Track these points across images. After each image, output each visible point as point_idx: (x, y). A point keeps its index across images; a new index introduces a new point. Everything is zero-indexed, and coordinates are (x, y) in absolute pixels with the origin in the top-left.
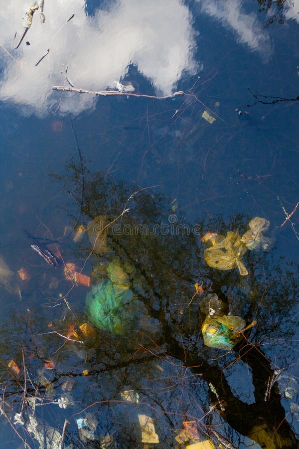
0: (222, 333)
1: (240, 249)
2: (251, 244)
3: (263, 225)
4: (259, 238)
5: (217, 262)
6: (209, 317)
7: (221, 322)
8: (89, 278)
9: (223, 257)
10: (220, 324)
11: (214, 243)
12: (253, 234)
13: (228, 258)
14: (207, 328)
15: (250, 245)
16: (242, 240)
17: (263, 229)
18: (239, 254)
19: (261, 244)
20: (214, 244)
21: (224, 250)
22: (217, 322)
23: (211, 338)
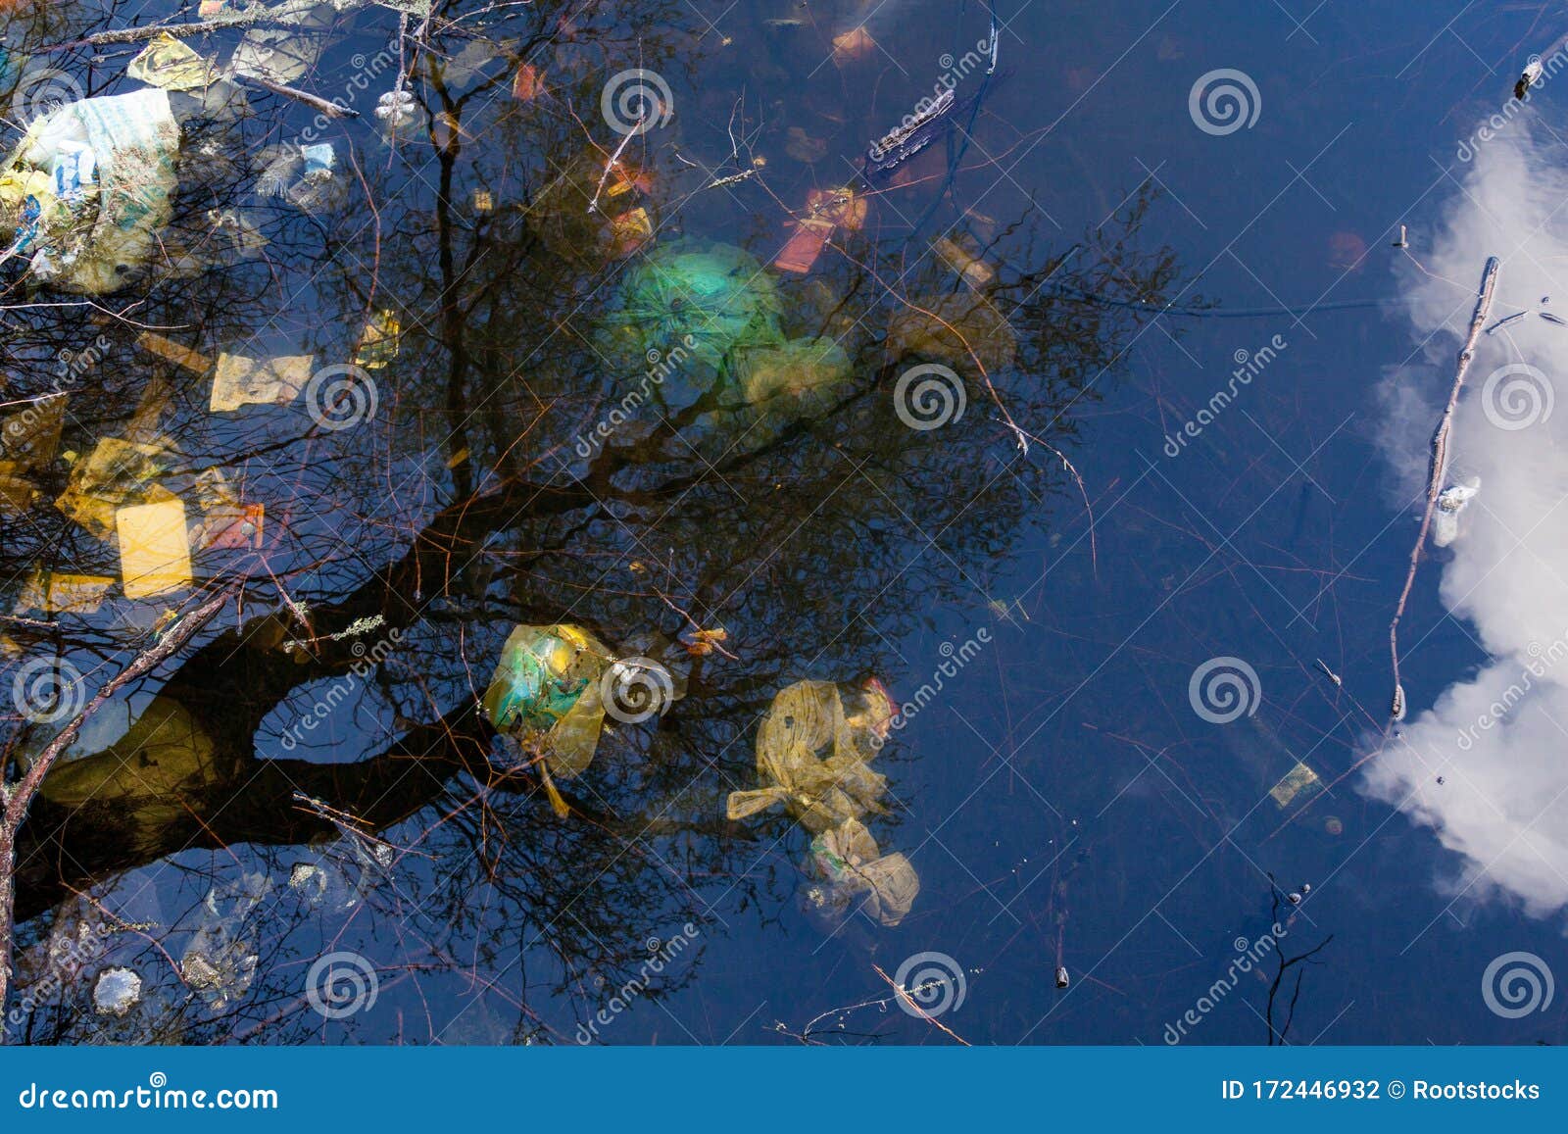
0: (545, 689)
2: (832, 849)
3: (890, 900)
4: (847, 877)
5: (789, 720)
6: (610, 658)
7: (584, 695)
8: (805, 270)
9: (801, 744)
10: (579, 692)
11: (857, 720)
14: (571, 644)
15: (827, 845)
16: (851, 820)
17: (876, 901)
18: (806, 801)
20: (852, 720)
21: (826, 752)
22: (587, 682)
23: (537, 651)
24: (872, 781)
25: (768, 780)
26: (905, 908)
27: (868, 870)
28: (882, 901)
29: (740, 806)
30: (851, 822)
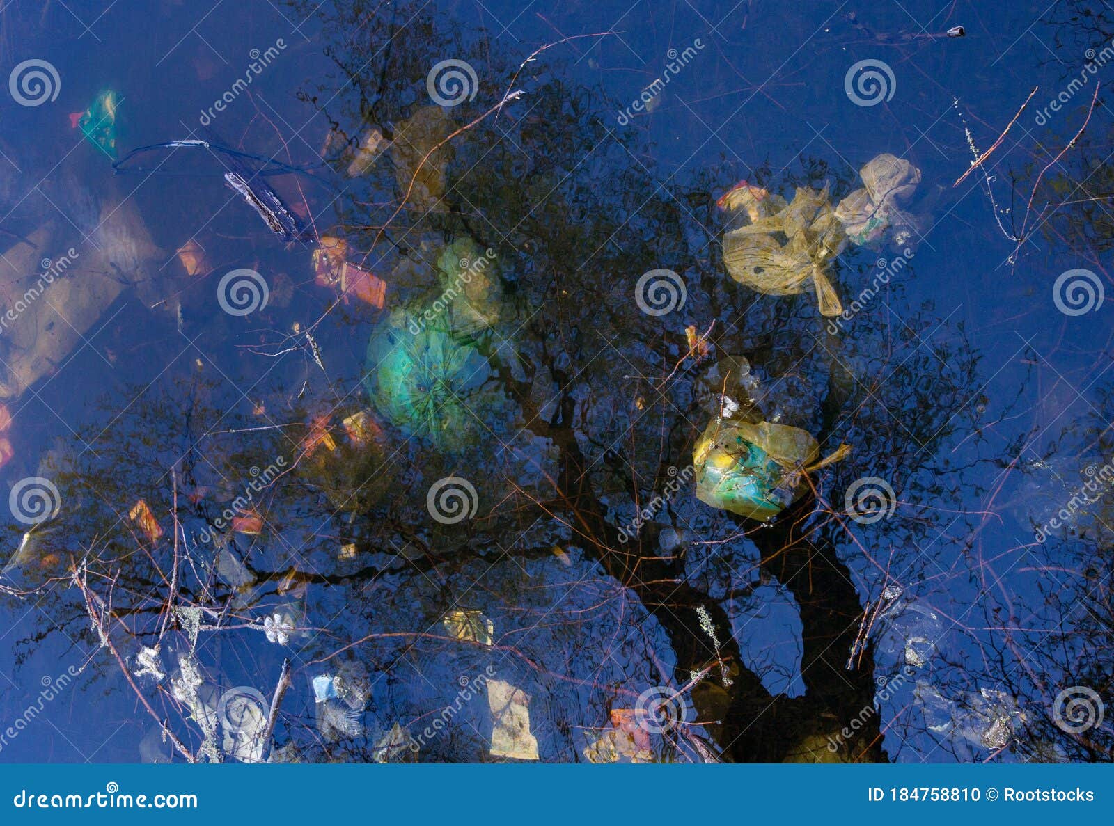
0: (748, 472)
1: (829, 239)
2: (862, 228)
3: (900, 177)
4: (886, 215)
5: (758, 270)
6: (719, 421)
7: (749, 439)
8: (383, 284)
9: (778, 259)
10: (748, 444)
11: (753, 215)
12: (870, 200)
13: (791, 263)
14: (709, 454)
15: (858, 231)
16: (836, 214)
17: (901, 189)
18: (824, 252)
19: (889, 230)
20: (753, 218)
22: (740, 437)
23: (717, 480)
24: (802, 199)
25: (807, 284)
26: (905, 165)
27: (877, 197)
28: (902, 183)
29: (831, 305)
30: (839, 214)
